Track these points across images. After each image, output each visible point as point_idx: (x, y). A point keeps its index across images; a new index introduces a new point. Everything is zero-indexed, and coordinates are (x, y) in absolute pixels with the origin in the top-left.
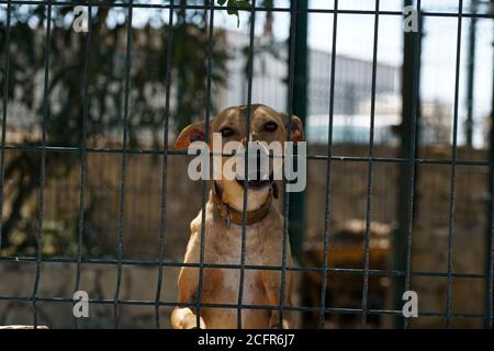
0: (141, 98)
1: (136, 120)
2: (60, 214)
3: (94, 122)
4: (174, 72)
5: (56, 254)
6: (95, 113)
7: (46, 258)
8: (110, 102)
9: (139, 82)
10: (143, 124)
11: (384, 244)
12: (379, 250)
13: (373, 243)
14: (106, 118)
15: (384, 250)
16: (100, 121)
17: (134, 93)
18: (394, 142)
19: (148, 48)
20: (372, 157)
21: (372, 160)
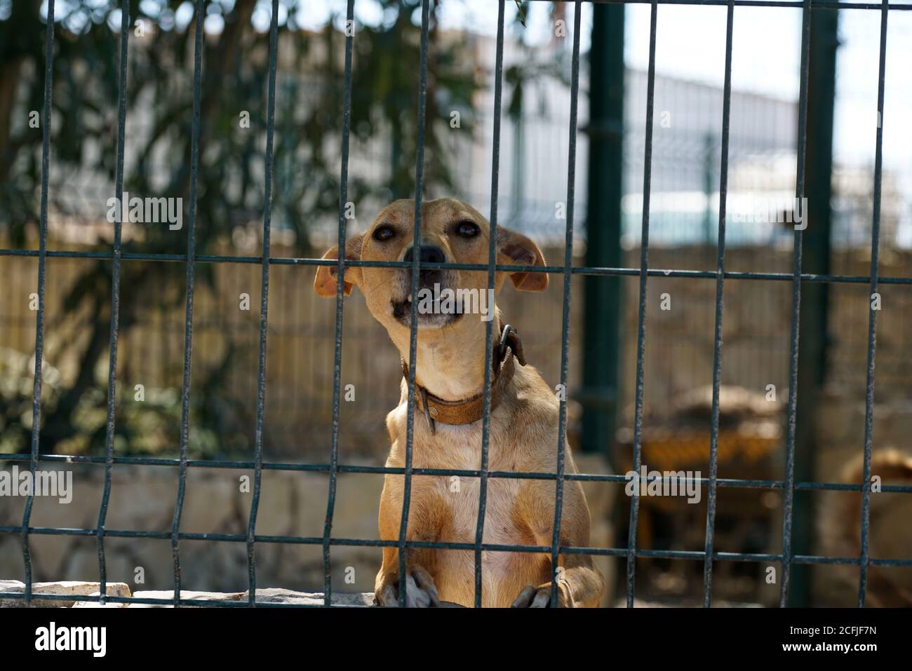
0: (317, 162)
1: (308, 202)
2: (169, 375)
3: (229, 207)
4: (378, 113)
5: (162, 450)
6: (233, 190)
7: (144, 456)
8: (258, 169)
9: (314, 132)
10: (321, 208)
11: (768, 430)
12: (760, 441)
13: (746, 429)
14: (252, 198)
15: (769, 441)
16: (241, 205)
17: (305, 152)
19: (328, 69)
20: (722, 270)
21: (723, 276)
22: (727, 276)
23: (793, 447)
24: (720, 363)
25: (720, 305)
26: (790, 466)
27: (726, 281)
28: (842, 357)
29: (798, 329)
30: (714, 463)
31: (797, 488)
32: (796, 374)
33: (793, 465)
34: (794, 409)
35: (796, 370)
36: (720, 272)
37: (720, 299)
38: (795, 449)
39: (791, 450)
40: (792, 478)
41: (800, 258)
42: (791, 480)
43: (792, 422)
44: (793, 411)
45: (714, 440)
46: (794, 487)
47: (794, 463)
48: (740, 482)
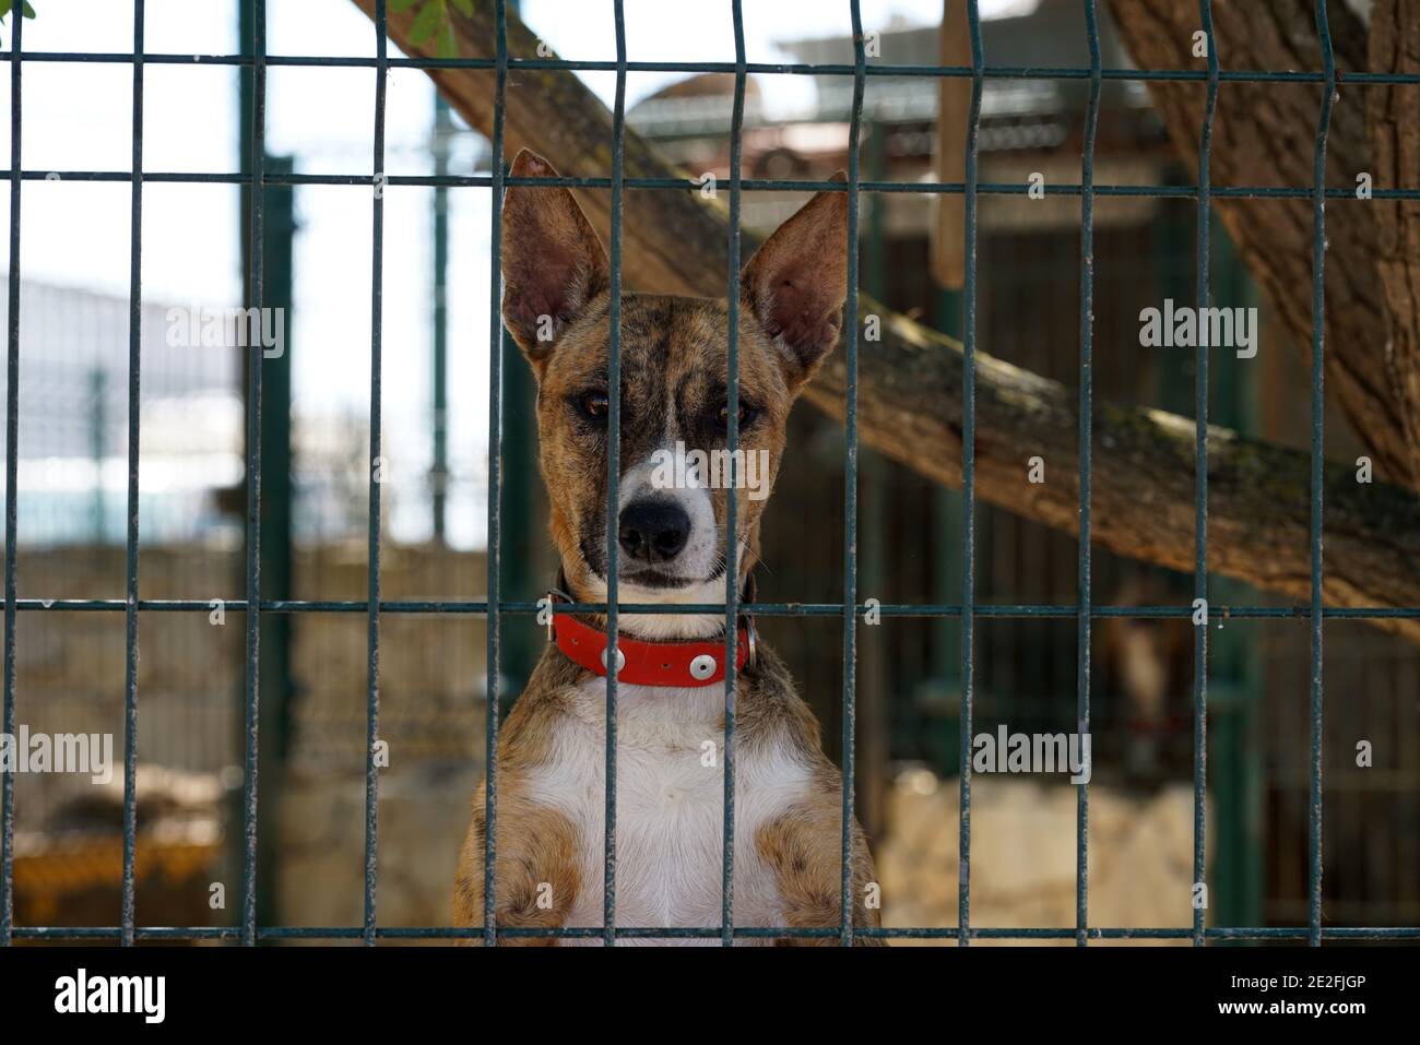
11: (203, 832)
12: (190, 849)
13: (167, 832)
15: (204, 849)
18: (225, 536)
20: (135, 599)
21: (136, 607)
22: (142, 606)
23: (254, 873)
24: (136, 743)
25: (133, 652)
26: (250, 903)
27: (141, 614)
28: (314, 715)
29: (256, 688)
30: (129, 902)
31: (260, 937)
32: (255, 758)
33: (253, 901)
34: (254, 812)
35: (256, 751)
36: (131, 602)
37: (133, 644)
38: (257, 875)
39: (251, 878)
40: (253, 922)
41: (257, 576)
42: (252, 925)
43: (250, 833)
44: (252, 816)
45: (129, 866)
46: (256, 936)
47: (256, 897)
48: (170, 931)
